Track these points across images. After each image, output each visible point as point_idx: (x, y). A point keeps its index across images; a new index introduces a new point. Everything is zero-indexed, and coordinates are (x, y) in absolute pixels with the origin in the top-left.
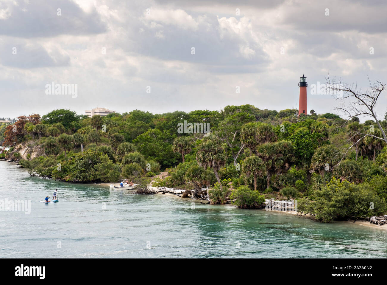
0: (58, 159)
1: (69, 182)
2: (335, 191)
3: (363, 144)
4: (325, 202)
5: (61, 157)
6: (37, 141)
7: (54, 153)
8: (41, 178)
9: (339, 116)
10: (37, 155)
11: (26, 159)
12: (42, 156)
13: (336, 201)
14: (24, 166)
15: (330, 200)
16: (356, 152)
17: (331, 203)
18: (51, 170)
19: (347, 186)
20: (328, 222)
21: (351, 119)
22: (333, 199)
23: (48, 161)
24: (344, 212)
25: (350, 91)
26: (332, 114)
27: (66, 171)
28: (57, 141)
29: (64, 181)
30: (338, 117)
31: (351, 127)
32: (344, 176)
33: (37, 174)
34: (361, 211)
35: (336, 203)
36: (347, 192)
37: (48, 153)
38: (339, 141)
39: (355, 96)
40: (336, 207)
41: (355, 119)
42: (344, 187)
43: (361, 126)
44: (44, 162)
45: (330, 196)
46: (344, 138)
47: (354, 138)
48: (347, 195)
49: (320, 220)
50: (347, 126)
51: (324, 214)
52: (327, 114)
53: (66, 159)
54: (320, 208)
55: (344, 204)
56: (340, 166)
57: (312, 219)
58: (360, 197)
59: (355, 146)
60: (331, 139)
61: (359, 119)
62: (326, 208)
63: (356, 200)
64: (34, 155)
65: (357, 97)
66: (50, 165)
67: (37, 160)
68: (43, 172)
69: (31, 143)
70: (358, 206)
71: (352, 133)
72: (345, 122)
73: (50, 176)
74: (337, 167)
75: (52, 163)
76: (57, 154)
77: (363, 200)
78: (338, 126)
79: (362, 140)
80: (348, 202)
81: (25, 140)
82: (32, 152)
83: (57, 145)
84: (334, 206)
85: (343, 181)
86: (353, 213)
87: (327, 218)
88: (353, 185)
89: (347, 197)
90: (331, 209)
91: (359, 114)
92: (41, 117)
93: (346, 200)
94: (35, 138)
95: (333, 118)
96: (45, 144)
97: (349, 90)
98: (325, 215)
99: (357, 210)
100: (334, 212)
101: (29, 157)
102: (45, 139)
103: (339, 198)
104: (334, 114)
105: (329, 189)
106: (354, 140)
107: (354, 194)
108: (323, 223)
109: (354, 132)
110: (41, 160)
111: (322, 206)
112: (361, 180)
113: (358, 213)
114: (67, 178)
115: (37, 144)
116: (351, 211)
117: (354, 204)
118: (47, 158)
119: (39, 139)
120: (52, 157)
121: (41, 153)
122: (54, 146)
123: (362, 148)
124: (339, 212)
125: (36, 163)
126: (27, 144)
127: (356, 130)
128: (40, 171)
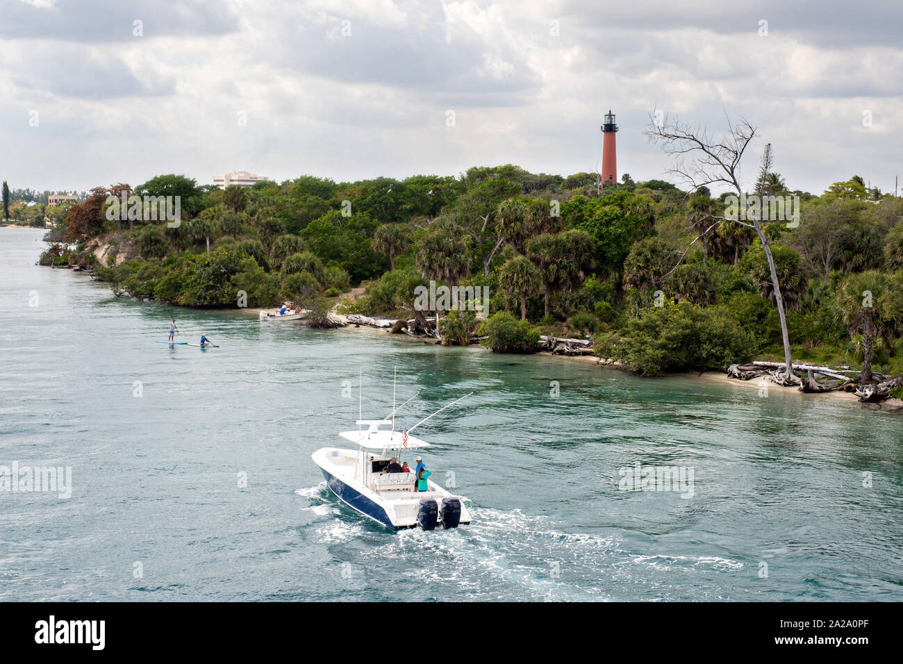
0: (164, 266)
1: (187, 306)
2: (665, 321)
3: (716, 236)
4: (649, 339)
5: (170, 262)
6: (126, 233)
7: (157, 254)
8: (134, 299)
9: (674, 185)
10: (127, 258)
11: (106, 265)
12: (135, 260)
13: (668, 339)
14: (105, 278)
15: (656, 336)
16: (704, 250)
17: (659, 342)
18: (153, 285)
19: (688, 312)
20: (654, 376)
21: (695, 190)
22: (663, 334)
23: (146, 269)
24: (683, 356)
25: (694, 139)
26: (662, 182)
27: (180, 287)
28: (162, 233)
29: (177, 305)
30: (672, 187)
31: (695, 206)
32: (683, 294)
33: (127, 294)
34: (713, 355)
35: (668, 342)
36: (687, 321)
37: (146, 255)
38: (672, 231)
39: (703, 148)
40: (667, 349)
41: (704, 191)
42: (681, 313)
43: (713, 202)
44: (139, 271)
45: (657, 329)
46: (682, 224)
47: (702, 225)
48: (687, 327)
49: (639, 373)
50: (689, 204)
51: (647, 361)
52: (653, 182)
53: (180, 265)
54: (639, 351)
55: (682, 343)
56: (676, 276)
57: (624, 370)
58: (710, 330)
59: (702, 239)
60: (659, 227)
61: (709, 190)
62: (649, 351)
63: (704, 337)
64: (120, 259)
65: (706, 151)
66: (150, 277)
67: (127, 267)
68: (138, 289)
69: (116, 235)
70: (707, 346)
71: (696, 217)
72: (684, 195)
73: (151, 297)
74: (670, 276)
75: (155, 273)
76: (163, 256)
77: (715, 336)
78: (671, 204)
79: (713, 229)
80: (690, 340)
81: (105, 231)
82: (118, 252)
83: (163, 240)
84: (663, 346)
85: (680, 302)
86: (698, 359)
87: (652, 368)
88: (697, 309)
89: (688, 331)
90: (660, 353)
91: (709, 181)
92: (133, 188)
93: (685, 336)
94: (122, 228)
95: (663, 188)
96: (140, 238)
97: (692, 138)
98: (649, 362)
99: (704, 355)
100: (664, 357)
101: (111, 261)
102: (140, 229)
103: (674, 333)
104: (666, 181)
105: (655, 317)
106: (701, 228)
107: (699, 324)
108: (645, 377)
109: (701, 213)
110: (134, 266)
111: (643, 347)
112: (713, 301)
113: (707, 359)
114: (182, 300)
115: (126, 239)
116: (695, 355)
117: (699, 343)
118: (144, 264)
119: (129, 228)
120: (153, 262)
121: (133, 254)
122: (157, 241)
123: (715, 243)
124: (673, 357)
125: (125, 273)
126: (107, 238)
127: (703, 210)
128: (132, 287)
